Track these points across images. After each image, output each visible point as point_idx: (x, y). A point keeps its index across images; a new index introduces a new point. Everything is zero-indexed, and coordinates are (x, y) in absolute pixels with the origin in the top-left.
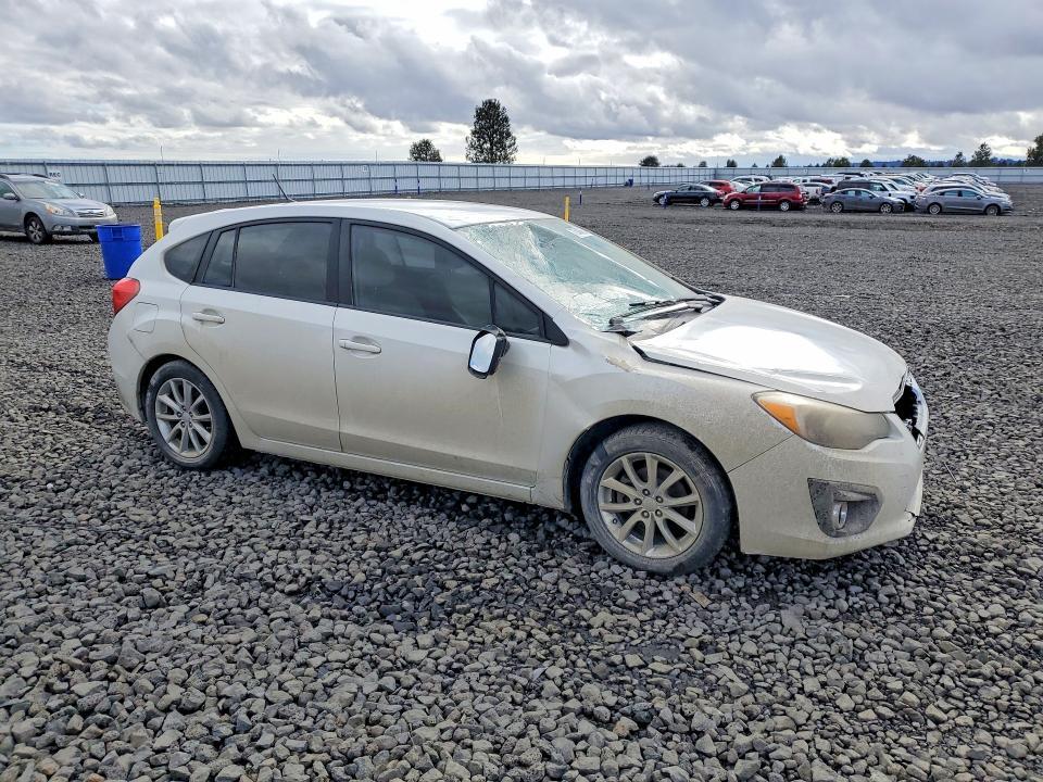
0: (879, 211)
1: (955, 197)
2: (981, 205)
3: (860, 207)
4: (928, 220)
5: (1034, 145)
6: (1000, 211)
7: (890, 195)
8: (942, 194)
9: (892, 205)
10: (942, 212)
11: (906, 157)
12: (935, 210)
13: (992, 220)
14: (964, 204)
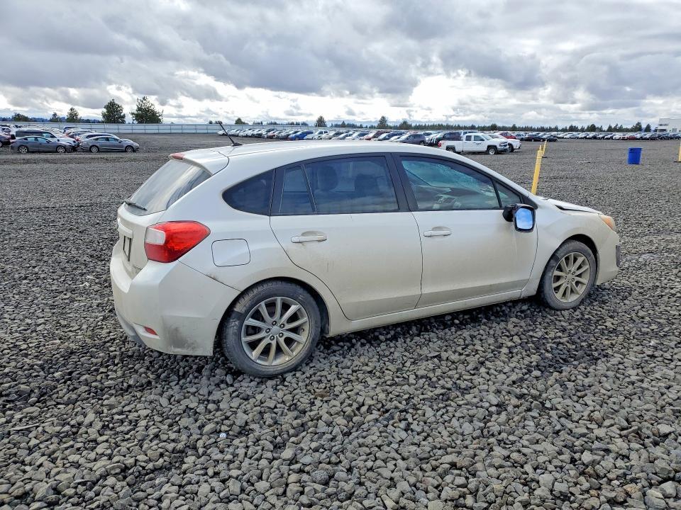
0: (57, 152)
1: (104, 142)
2: (122, 146)
3: (41, 149)
4: (90, 156)
5: (105, 110)
6: (134, 150)
7: (58, 140)
8: (97, 139)
9: (64, 147)
10: (99, 151)
11: (14, 115)
12: (94, 150)
13: (130, 155)
14: (109, 146)
